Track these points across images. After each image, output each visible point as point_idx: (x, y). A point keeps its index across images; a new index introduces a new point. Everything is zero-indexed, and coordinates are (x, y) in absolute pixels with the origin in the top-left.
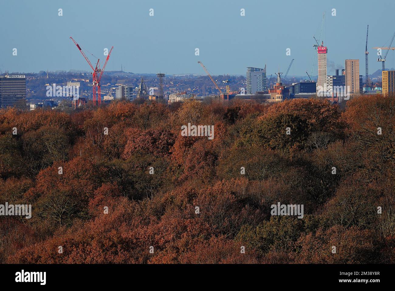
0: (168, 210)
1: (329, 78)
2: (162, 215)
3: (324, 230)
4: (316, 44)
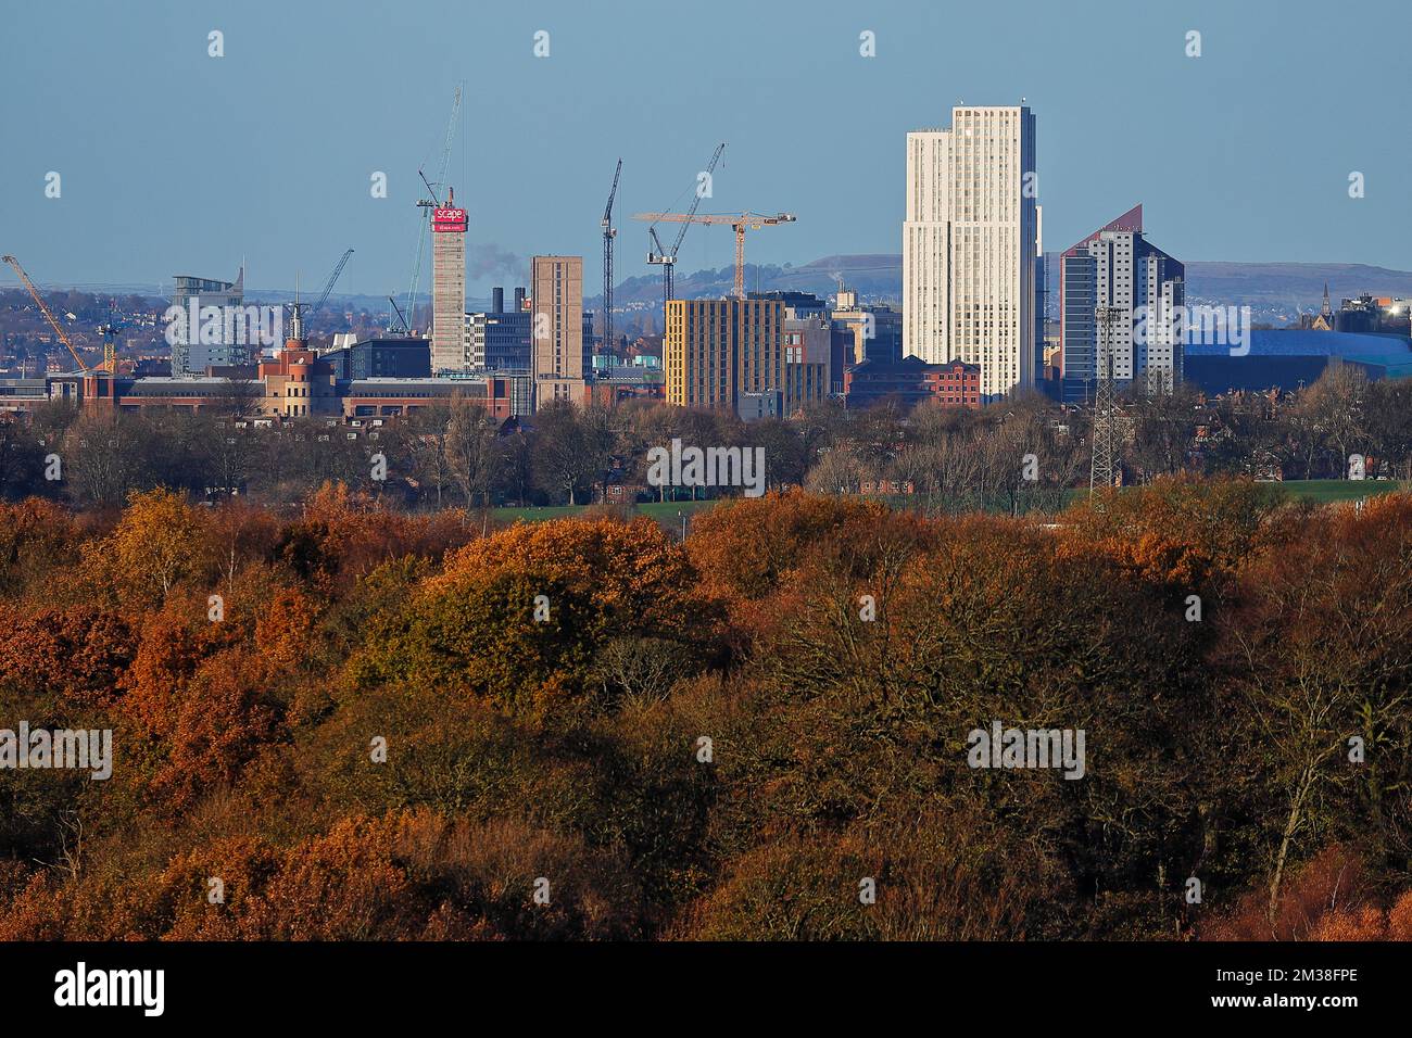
1: (472, 321)
4: (428, 198)
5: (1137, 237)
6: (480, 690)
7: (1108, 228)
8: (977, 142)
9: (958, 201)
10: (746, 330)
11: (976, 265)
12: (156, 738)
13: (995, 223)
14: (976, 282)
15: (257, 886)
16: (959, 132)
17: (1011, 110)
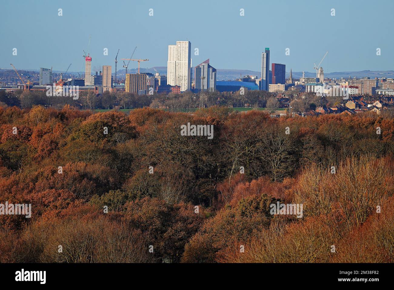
0: (40, 180)
1: (92, 76)
2: (36, 182)
3: (140, 200)
4: (85, 55)
5: (208, 64)
6: (92, 141)
7: (204, 63)
8: (181, 47)
9: (177, 58)
10: (140, 79)
11: (180, 69)
12: (35, 148)
13: (184, 62)
14: (180, 72)
15: (53, 175)
16: (178, 45)
17: (187, 42)
